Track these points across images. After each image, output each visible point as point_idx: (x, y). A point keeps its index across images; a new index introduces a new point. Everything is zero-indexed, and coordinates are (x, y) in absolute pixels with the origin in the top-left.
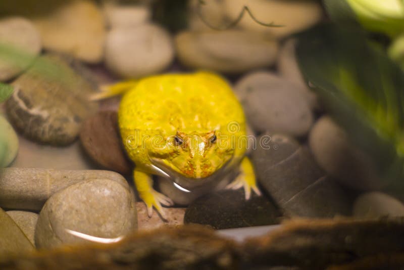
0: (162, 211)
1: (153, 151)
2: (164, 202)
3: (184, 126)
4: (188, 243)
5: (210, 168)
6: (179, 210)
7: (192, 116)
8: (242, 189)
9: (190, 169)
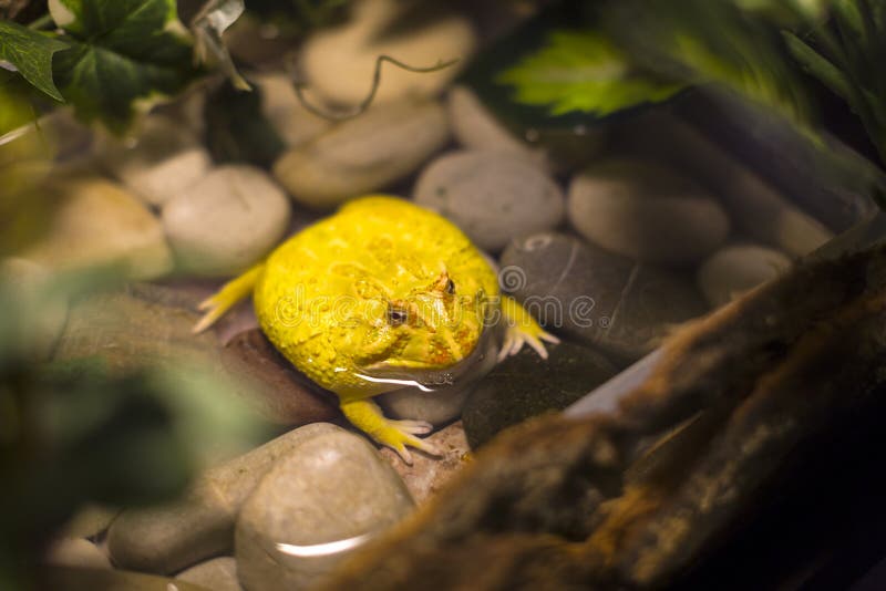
0: (424, 444)
1: (364, 355)
2: (419, 431)
3: (390, 292)
4: (538, 454)
5: (470, 335)
6: (448, 430)
7: (391, 270)
8: (526, 346)
9: (440, 352)
